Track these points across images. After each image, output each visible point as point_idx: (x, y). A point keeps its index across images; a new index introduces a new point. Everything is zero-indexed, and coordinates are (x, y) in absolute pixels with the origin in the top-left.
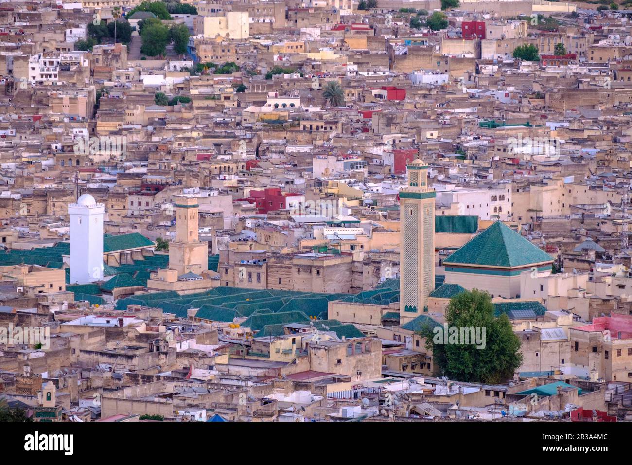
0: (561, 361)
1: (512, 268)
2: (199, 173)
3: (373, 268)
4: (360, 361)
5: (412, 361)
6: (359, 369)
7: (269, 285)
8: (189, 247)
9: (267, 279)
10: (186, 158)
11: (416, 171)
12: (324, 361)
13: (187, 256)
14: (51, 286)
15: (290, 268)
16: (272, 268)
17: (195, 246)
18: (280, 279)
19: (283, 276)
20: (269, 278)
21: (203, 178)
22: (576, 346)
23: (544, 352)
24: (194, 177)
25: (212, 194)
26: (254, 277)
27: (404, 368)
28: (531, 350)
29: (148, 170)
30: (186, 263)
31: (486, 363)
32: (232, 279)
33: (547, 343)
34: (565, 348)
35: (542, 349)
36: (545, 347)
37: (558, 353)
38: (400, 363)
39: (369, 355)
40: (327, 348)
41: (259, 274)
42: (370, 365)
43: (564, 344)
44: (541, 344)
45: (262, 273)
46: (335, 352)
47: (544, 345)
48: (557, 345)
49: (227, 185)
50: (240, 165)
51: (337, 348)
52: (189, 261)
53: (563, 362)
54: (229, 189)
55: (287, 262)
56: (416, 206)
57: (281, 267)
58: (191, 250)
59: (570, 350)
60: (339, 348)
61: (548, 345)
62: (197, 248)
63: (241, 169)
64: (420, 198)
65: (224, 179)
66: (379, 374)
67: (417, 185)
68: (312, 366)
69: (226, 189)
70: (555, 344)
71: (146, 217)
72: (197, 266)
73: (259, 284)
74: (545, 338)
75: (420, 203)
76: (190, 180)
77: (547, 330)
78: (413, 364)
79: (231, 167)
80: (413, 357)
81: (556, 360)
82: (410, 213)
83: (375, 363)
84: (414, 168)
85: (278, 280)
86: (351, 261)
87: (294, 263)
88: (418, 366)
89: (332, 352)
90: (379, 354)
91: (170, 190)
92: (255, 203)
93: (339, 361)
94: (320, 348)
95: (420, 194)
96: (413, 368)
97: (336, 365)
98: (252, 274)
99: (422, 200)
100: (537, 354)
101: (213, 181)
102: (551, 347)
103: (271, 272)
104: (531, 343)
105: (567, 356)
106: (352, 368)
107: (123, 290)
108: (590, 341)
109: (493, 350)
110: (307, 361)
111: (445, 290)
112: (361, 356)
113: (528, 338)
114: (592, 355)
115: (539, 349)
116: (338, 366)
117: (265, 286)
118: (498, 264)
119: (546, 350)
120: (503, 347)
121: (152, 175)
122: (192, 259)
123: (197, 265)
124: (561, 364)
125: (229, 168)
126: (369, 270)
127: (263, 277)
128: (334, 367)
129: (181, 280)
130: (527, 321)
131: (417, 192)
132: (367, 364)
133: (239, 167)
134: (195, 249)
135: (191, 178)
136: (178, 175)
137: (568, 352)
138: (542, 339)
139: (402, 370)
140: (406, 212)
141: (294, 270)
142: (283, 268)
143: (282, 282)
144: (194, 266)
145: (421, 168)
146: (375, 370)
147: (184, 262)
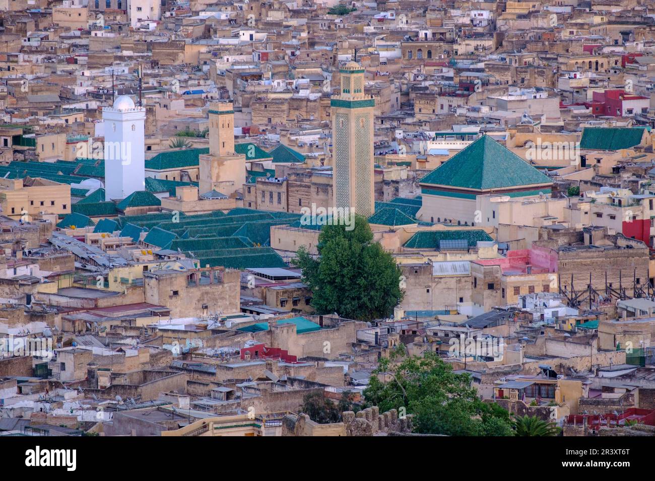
0: (459, 300)
1: (483, 191)
2: (545, 70)
3: (393, 189)
4: (207, 293)
5: (294, 296)
6: (205, 302)
7: (290, 207)
8: (218, 161)
9: (288, 200)
10: (570, 50)
11: (348, 75)
12: (155, 292)
13: (215, 171)
14: (53, 203)
15: (309, 187)
16: (292, 186)
17: (226, 160)
18: (300, 200)
19: (303, 196)
20: (290, 199)
21: (550, 76)
22: (475, 284)
23: (436, 289)
24: (539, 75)
25: (538, 97)
26: (275, 196)
27: (283, 303)
28: (420, 285)
29: (485, 64)
30: (214, 179)
31: (353, 299)
32: (253, 199)
33: (441, 278)
34: (464, 284)
35: (434, 284)
36: (438, 283)
37: (455, 290)
38: (277, 297)
39: (221, 287)
40: (157, 277)
41: (279, 194)
42: (223, 298)
43: (463, 280)
44: (433, 279)
45: (283, 192)
46: (168, 281)
47: (436, 280)
48: (454, 280)
49: (574, 85)
50: (613, 60)
51: (171, 278)
52: (218, 176)
53: (461, 300)
54: (575, 90)
55: (307, 180)
56: (347, 116)
57: (301, 186)
58: (221, 163)
59: (470, 287)
60: (176, 277)
61: (442, 280)
62: (229, 161)
63: (614, 65)
64: (350, 107)
65: (575, 77)
66: (237, 308)
67: (349, 92)
68: (147, 299)
69: (571, 90)
70: (451, 279)
71: (424, 124)
72: (228, 184)
73: (279, 206)
74: (436, 273)
75: (350, 113)
76: (535, 78)
77: (454, 263)
78: (295, 299)
79: (600, 63)
80: (295, 291)
81: (453, 297)
82: (341, 125)
83: (230, 296)
84: (346, 72)
85: (298, 201)
86: (381, 180)
87: (313, 181)
88: (303, 302)
89: (164, 282)
90: (235, 286)
91: (489, 90)
92: (591, 109)
93: (176, 293)
94: (152, 278)
95: (350, 102)
96: (295, 303)
97: (171, 297)
98: (274, 193)
99: (352, 109)
100: (428, 291)
101: (559, 79)
102: (446, 283)
103: (292, 191)
104: (420, 277)
105: (467, 294)
106: (195, 301)
107: (138, 210)
108: (485, 277)
109: (359, 284)
110: (141, 292)
111: (383, 215)
112: (208, 288)
113: (416, 272)
114: (487, 292)
115: (430, 284)
116: (174, 299)
117: (286, 208)
118: (470, 186)
119: (439, 286)
120: (371, 281)
121: (490, 71)
122: (221, 174)
123: (229, 182)
124: (458, 303)
125: (597, 63)
126: (389, 190)
127: (284, 197)
128: (168, 299)
129: (202, 200)
130: (444, 252)
131: (347, 100)
132: (217, 297)
133: (611, 62)
134: (225, 163)
135: (536, 76)
136: (520, 72)
137: (469, 289)
138: (434, 274)
139: (280, 306)
140: (337, 123)
141: (313, 189)
142: (303, 187)
143: (302, 204)
144: (224, 183)
145: (353, 72)
146: (230, 304)
147: (211, 178)
